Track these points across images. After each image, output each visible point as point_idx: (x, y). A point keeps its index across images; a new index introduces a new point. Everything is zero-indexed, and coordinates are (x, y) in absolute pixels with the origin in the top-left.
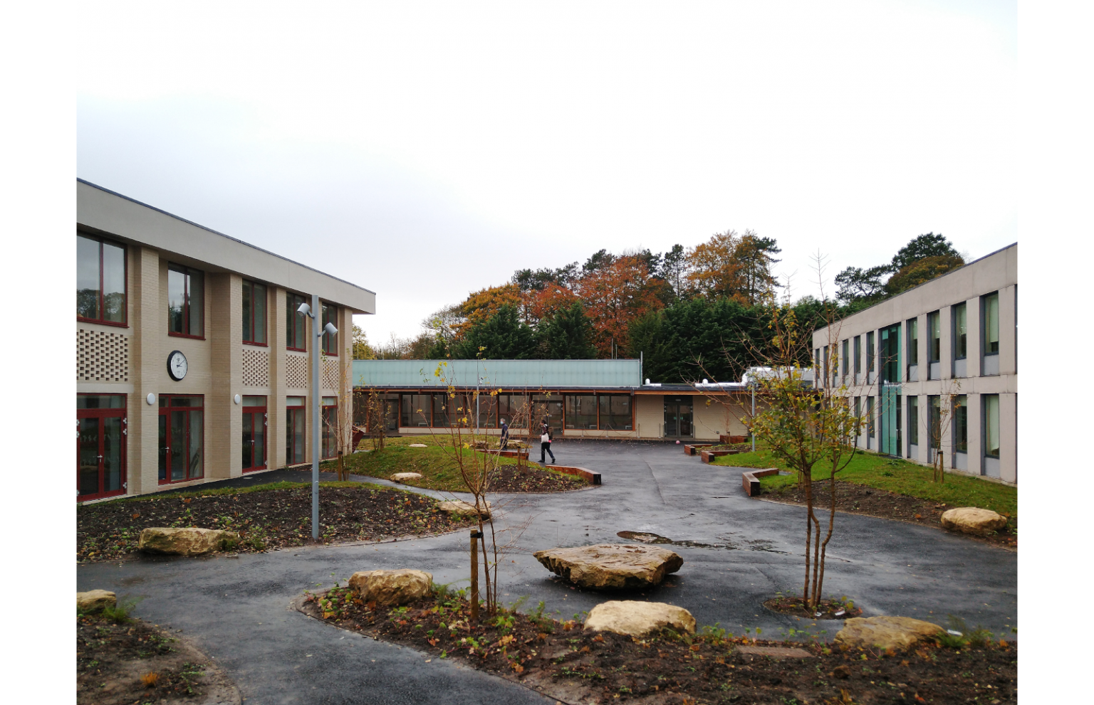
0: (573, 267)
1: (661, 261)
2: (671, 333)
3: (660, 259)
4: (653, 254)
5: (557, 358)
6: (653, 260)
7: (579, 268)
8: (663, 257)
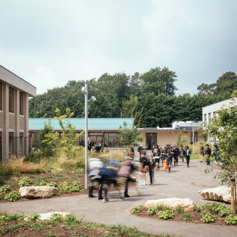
0: (94, 80)
1: (130, 79)
2: (141, 107)
3: (130, 78)
4: (127, 76)
5: (94, 118)
6: (127, 78)
7: (96, 80)
8: (131, 77)
